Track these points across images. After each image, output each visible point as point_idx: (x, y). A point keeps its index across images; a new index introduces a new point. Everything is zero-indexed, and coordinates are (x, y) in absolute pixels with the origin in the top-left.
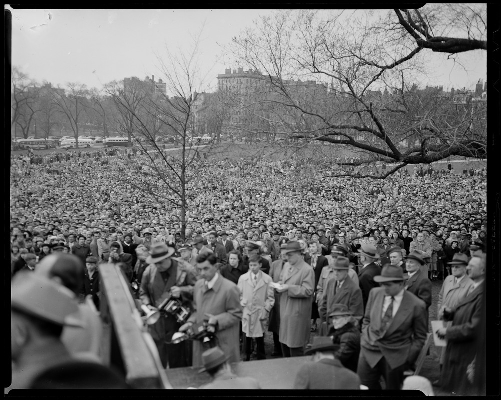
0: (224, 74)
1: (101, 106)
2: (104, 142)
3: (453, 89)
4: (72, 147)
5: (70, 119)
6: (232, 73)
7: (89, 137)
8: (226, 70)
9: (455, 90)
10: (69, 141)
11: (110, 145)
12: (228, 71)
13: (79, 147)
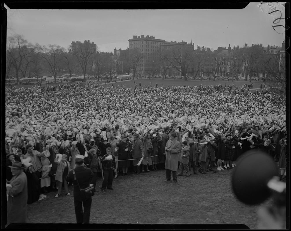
0: (133, 38)
1: (66, 58)
2: (70, 79)
3: (269, 46)
4: (52, 82)
5: (51, 66)
6: (137, 38)
7: (58, 77)
8: (134, 36)
9: (270, 46)
10: (50, 79)
11: (74, 81)
12: (135, 37)
13: (56, 82)
